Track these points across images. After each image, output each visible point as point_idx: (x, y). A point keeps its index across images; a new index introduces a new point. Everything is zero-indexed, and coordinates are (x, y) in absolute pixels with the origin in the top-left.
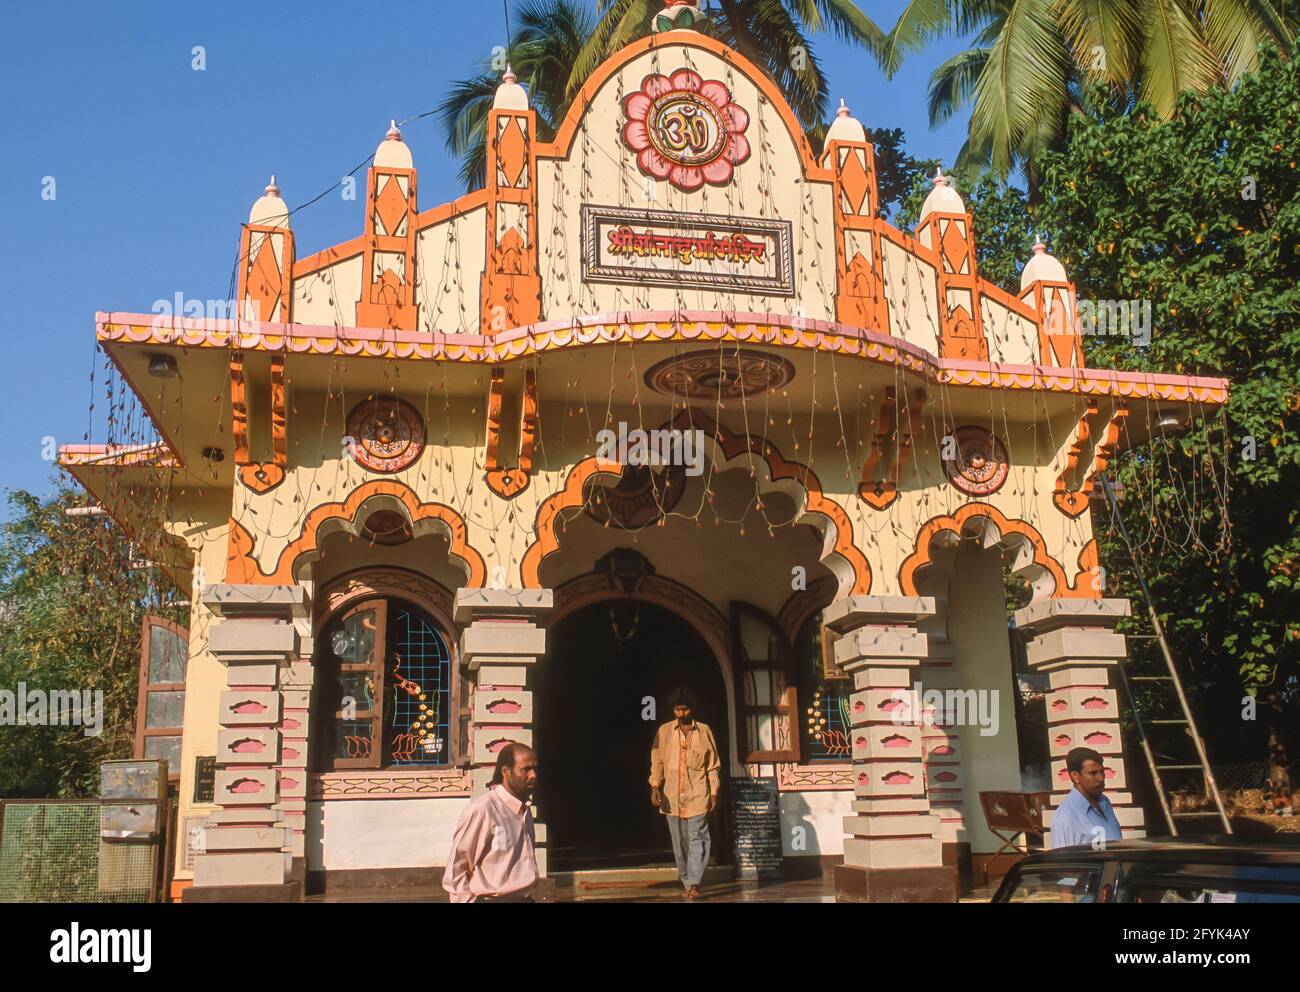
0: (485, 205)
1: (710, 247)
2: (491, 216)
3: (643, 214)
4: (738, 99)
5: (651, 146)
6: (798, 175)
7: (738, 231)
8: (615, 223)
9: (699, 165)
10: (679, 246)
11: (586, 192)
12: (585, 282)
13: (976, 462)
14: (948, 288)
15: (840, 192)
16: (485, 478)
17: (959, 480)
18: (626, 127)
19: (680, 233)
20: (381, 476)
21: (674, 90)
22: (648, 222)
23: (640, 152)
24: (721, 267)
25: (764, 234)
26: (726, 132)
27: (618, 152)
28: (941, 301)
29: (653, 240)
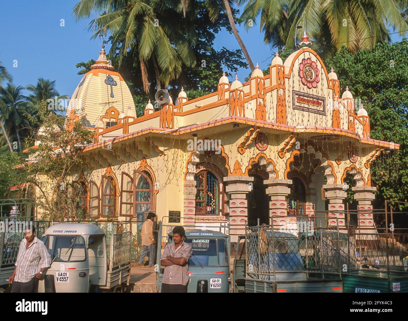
0: (277, 88)
1: (314, 103)
2: (278, 91)
3: (303, 94)
4: (318, 67)
5: (304, 77)
6: (327, 87)
7: (318, 99)
8: (298, 95)
9: (312, 82)
10: (308, 101)
11: (293, 87)
12: (293, 109)
13: (354, 156)
14: (350, 116)
15: (334, 92)
16: (278, 154)
17: (350, 159)
18: (300, 71)
19: (308, 99)
20: (261, 152)
21: (307, 63)
22: (304, 96)
23: (302, 78)
24: (315, 107)
25: (321, 100)
26: (317, 75)
27: (298, 78)
28: (349, 119)
29: (304, 100)
